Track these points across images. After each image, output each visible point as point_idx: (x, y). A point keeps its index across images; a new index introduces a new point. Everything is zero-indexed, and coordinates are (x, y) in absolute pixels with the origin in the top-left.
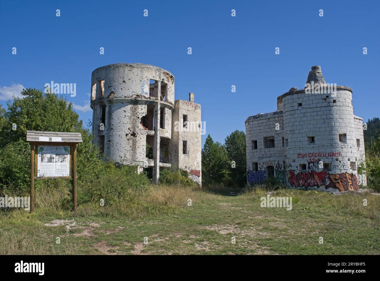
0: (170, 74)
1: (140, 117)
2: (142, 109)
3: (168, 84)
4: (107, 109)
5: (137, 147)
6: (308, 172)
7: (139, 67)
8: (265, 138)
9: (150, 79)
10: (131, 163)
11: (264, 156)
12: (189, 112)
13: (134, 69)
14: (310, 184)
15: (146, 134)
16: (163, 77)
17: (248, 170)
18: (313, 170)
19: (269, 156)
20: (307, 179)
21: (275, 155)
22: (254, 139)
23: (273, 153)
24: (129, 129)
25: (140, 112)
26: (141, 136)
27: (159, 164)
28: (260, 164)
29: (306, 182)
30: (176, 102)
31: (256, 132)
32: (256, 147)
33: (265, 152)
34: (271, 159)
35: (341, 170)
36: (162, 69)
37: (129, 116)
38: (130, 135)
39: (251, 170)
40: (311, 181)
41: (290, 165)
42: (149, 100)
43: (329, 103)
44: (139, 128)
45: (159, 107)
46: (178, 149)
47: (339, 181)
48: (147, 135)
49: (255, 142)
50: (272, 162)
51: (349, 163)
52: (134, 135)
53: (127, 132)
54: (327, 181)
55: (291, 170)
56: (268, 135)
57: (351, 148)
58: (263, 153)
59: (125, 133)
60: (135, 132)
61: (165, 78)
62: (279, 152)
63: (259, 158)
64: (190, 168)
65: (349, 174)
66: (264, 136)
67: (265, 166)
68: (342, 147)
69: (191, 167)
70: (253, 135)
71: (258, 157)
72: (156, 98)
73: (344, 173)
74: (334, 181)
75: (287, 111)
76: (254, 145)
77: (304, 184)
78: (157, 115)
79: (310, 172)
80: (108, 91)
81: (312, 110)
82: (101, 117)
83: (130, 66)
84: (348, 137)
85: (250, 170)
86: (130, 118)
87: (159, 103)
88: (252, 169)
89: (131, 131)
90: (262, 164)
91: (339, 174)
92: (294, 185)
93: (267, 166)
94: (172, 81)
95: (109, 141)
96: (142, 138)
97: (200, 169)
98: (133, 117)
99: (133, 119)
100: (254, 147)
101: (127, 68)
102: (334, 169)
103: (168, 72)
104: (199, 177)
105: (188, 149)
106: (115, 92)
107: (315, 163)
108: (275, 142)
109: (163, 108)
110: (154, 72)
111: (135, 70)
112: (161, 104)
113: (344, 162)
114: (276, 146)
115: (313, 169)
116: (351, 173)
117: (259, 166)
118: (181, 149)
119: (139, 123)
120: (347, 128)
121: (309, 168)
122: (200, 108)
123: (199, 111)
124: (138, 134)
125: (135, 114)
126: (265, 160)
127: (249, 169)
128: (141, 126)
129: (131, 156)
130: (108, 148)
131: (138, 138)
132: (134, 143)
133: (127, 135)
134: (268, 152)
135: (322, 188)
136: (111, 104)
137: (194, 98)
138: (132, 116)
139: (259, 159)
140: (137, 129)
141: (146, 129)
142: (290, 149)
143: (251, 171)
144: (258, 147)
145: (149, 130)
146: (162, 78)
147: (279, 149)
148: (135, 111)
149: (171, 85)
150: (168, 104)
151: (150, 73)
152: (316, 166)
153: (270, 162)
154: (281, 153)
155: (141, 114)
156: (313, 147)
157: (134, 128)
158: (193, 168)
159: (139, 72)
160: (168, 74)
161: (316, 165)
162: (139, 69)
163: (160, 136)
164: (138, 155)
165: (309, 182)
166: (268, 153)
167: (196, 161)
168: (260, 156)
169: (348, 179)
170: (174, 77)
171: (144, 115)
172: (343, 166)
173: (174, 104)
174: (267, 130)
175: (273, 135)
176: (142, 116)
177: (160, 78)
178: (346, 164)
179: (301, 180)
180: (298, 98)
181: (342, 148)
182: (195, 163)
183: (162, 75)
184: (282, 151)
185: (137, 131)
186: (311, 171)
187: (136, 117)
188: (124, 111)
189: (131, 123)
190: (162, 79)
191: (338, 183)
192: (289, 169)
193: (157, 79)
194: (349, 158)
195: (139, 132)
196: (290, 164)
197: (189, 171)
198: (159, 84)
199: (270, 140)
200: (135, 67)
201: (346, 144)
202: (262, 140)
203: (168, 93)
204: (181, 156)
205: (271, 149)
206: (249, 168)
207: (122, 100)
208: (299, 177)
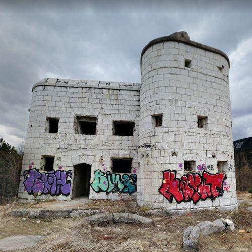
6: (199, 175)
11: (72, 147)
14: (201, 195)
18: (205, 172)
19: (83, 147)
20: (197, 187)
21: (96, 146)
22: (53, 116)
28: (59, 160)
29: (195, 191)
31: (60, 105)
32: (55, 130)
33: (76, 140)
39: (35, 168)
40: (202, 190)
55: (169, 170)
56: (86, 113)
58: (71, 142)
62: (104, 143)
63: (59, 148)
66: (77, 114)
67: (70, 164)
70: (50, 108)
71: (58, 146)
75: (165, 67)
76: (51, 126)
77: (192, 197)
79: (201, 174)
85: (32, 168)
88: (38, 167)
90: (63, 160)
92: (174, 200)
100: (48, 130)
108: (98, 127)
114: (99, 133)
115: (206, 170)
117: (56, 162)
121: (200, 168)
127: (30, 167)
134: (81, 140)
139: (60, 150)
142: (167, 132)
143: (37, 170)
144: (60, 130)
147: (104, 138)
154: (107, 144)
156: (206, 134)
165: (199, 191)
166: (82, 143)
168: (61, 145)
174: (84, 105)
175: (95, 115)
179: (188, 189)
184: (111, 142)
202: (72, 120)
205: (88, 136)
206: (33, 164)
208: (183, 183)
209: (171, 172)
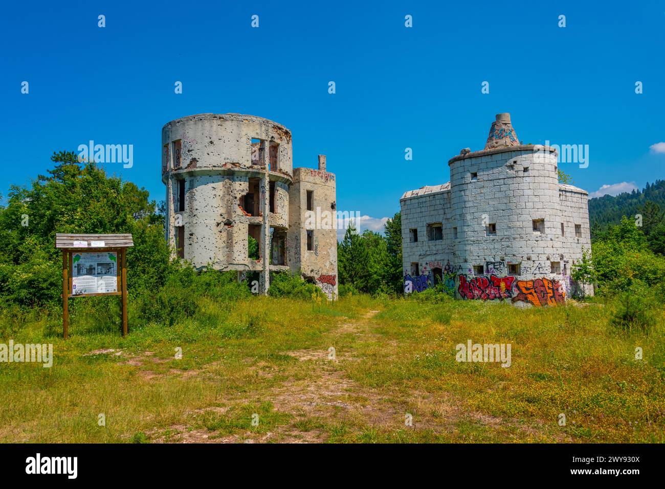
0: (283, 128)
1: (239, 196)
2: (241, 185)
3: (281, 145)
4: (187, 185)
5: (234, 242)
6: (487, 277)
7: (235, 119)
8: (429, 226)
9: (252, 138)
10: (225, 268)
11: (428, 253)
12: (316, 186)
13: (227, 122)
14: (489, 295)
15: (248, 223)
16: (273, 133)
17: (404, 275)
18: (493, 275)
19: (435, 252)
20: (486, 288)
21: (444, 251)
22: (413, 227)
23: (440, 247)
24: (221, 215)
25: (237, 189)
26: (241, 226)
27: (268, 267)
28: (421, 265)
29: (483, 292)
30: (296, 171)
31: (416, 216)
32: (416, 240)
33: (429, 246)
34: (438, 257)
35: (535, 274)
36: (271, 122)
37: (221, 196)
38: (222, 224)
39: (408, 275)
40: (490, 291)
41: (460, 268)
42: (250, 170)
43: (517, 171)
44: (237, 213)
45: (267, 180)
46: (300, 243)
47: (533, 291)
48: (249, 225)
49: (415, 232)
50: (439, 262)
51: (548, 263)
52: (229, 224)
53: (219, 219)
54: (514, 291)
55: (462, 274)
56: (434, 221)
57: (551, 240)
58: (427, 248)
59: (215, 222)
60: (231, 220)
61: (276, 136)
62: (449, 247)
63: (420, 255)
64: (318, 272)
65: (548, 280)
66: (428, 222)
67: (429, 268)
68: (537, 239)
69: (320, 270)
70: (411, 221)
72: (263, 167)
73: (541, 279)
74: (524, 291)
75: (456, 185)
76: (413, 237)
77: (480, 296)
78: (264, 192)
79: (489, 277)
80: (187, 158)
81: (491, 184)
82: (179, 197)
83: (220, 118)
84: (547, 224)
86: (222, 199)
87: (266, 175)
88: (410, 273)
89: (224, 218)
90: (424, 265)
91: (532, 281)
92: (466, 298)
93: (432, 267)
94: (288, 139)
95: (191, 235)
96: (242, 229)
97: (334, 274)
98: (227, 197)
99: (228, 201)
100: (413, 239)
101: (215, 121)
102: (525, 273)
103: (280, 126)
104: (333, 285)
105: (315, 243)
106: (198, 160)
107: (496, 264)
108: (444, 232)
109: (275, 182)
110: (258, 127)
111: (228, 124)
112: (270, 175)
113: (539, 262)
114: (444, 238)
115: (494, 273)
116: (552, 278)
117: (420, 268)
118: (305, 244)
119: (237, 206)
120: (546, 210)
121: (488, 271)
122: (335, 179)
123: (332, 184)
124: (235, 223)
125: (230, 193)
126: (428, 259)
127: (406, 273)
128: (239, 211)
129: (225, 257)
130: (190, 245)
131: (235, 229)
132: (230, 236)
133: (218, 224)
134: (433, 247)
135: (508, 301)
136: (192, 178)
137: (325, 162)
138: (226, 195)
139: (421, 257)
140: (234, 216)
141: (248, 215)
142: (460, 242)
143: (410, 276)
144: (419, 238)
145: (252, 216)
146: (271, 135)
147: (448, 242)
148: (230, 188)
149: (286, 146)
150: (282, 175)
151: (251, 128)
152: (497, 269)
153: (436, 262)
154: (451, 248)
155: (240, 192)
156: (493, 240)
157: (229, 213)
158: (324, 272)
159: (235, 128)
160: (280, 129)
161: (498, 267)
162: (235, 123)
163: (270, 224)
164: (236, 255)
165: (487, 292)
166: (434, 249)
167: (328, 261)
168: (422, 252)
169: (547, 288)
170: (290, 132)
171: (244, 193)
172: (539, 268)
173: (292, 175)
174: (432, 213)
175: (440, 220)
176: (241, 195)
177: (267, 135)
178: (543, 265)
179: (477, 290)
180: (472, 165)
181: (537, 241)
182: (328, 264)
183: (270, 130)
185: (234, 217)
186: (491, 277)
187: (231, 198)
188: (213, 188)
189: (225, 206)
190: (270, 137)
191: (531, 293)
192: (458, 273)
193: (264, 137)
194: (549, 256)
195: (236, 219)
196: (460, 266)
197: (317, 277)
198: (267, 145)
199: (437, 228)
200: (227, 119)
201: (543, 235)
202: (425, 229)
203: (281, 157)
204: (305, 253)
205: (438, 242)
206: (407, 271)
207: (210, 171)
208: (473, 284)
209: (463, 275)
